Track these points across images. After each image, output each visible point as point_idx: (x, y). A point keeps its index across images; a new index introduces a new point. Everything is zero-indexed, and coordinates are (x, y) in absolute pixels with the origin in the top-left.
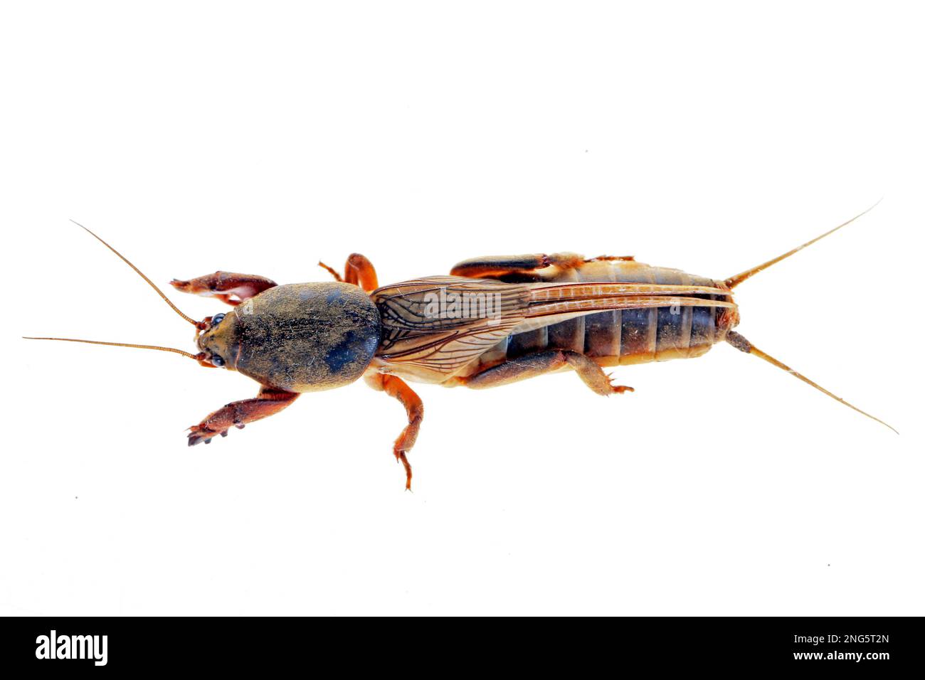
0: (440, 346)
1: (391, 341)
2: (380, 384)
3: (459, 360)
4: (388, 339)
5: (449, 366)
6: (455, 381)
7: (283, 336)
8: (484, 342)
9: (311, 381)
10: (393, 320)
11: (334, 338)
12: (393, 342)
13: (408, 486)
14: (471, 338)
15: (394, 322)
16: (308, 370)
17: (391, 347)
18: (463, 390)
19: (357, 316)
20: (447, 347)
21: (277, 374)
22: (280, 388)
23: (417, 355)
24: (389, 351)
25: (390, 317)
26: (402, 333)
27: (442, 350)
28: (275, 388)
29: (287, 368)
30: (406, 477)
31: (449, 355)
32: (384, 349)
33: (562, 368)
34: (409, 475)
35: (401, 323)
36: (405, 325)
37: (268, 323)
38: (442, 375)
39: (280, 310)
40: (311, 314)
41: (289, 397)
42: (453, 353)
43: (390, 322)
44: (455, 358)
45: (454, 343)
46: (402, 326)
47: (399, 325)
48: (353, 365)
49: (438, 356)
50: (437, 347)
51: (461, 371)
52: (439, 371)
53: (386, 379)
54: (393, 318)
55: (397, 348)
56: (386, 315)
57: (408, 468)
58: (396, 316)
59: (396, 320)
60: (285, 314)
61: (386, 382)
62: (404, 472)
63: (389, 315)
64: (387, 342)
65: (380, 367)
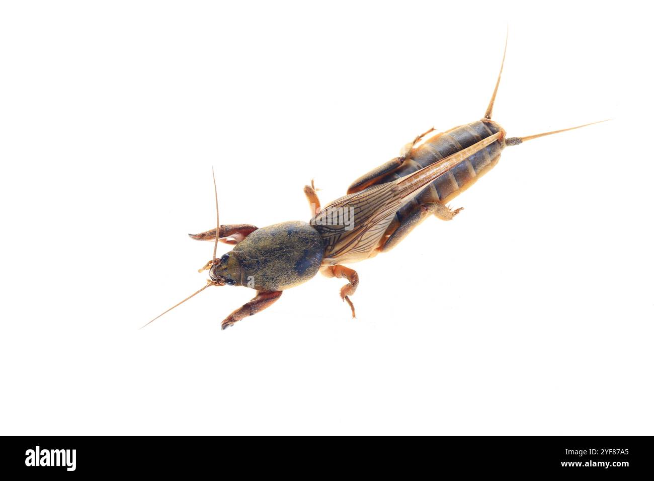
0: (360, 237)
1: (332, 246)
2: (331, 273)
3: (373, 242)
4: (329, 245)
5: (369, 247)
6: (375, 252)
7: (266, 260)
8: (383, 225)
9: (287, 283)
10: (328, 233)
11: (296, 254)
12: (333, 246)
13: (354, 316)
14: (375, 226)
15: (329, 234)
16: (286, 277)
17: (333, 248)
18: (381, 255)
19: (308, 239)
20: (364, 237)
21: (267, 283)
22: (271, 290)
23: (349, 248)
24: (332, 252)
25: (324, 233)
26: (336, 239)
27: (362, 240)
28: (267, 291)
29: (273, 279)
30: (351, 311)
31: (367, 241)
32: (330, 252)
33: (426, 215)
34: (353, 309)
35: (333, 232)
36: (336, 232)
37: (256, 254)
38: (366, 253)
39: (261, 244)
40: (280, 244)
41: (277, 294)
42: (369, 239)
43: (327, 234)
44: (370, 241)
45: (367, 233)
46: (335, 233)
47: (332, 234)
48: (311, 269)
49: (361, 244)
50: (359, 239)
51: (376, 246)
52: (364, 251)
53: (334, 268)
54: (328, 231)
55: (337, 248)
56: (323, 231)
57: (351, 304)
58: (329, 230)
59: (330, 232)
60: (265, 247)
61: (334, 271)
62: (350, 307)
63: (325, 231)
64: (330, 248)
65: (330, 263)
